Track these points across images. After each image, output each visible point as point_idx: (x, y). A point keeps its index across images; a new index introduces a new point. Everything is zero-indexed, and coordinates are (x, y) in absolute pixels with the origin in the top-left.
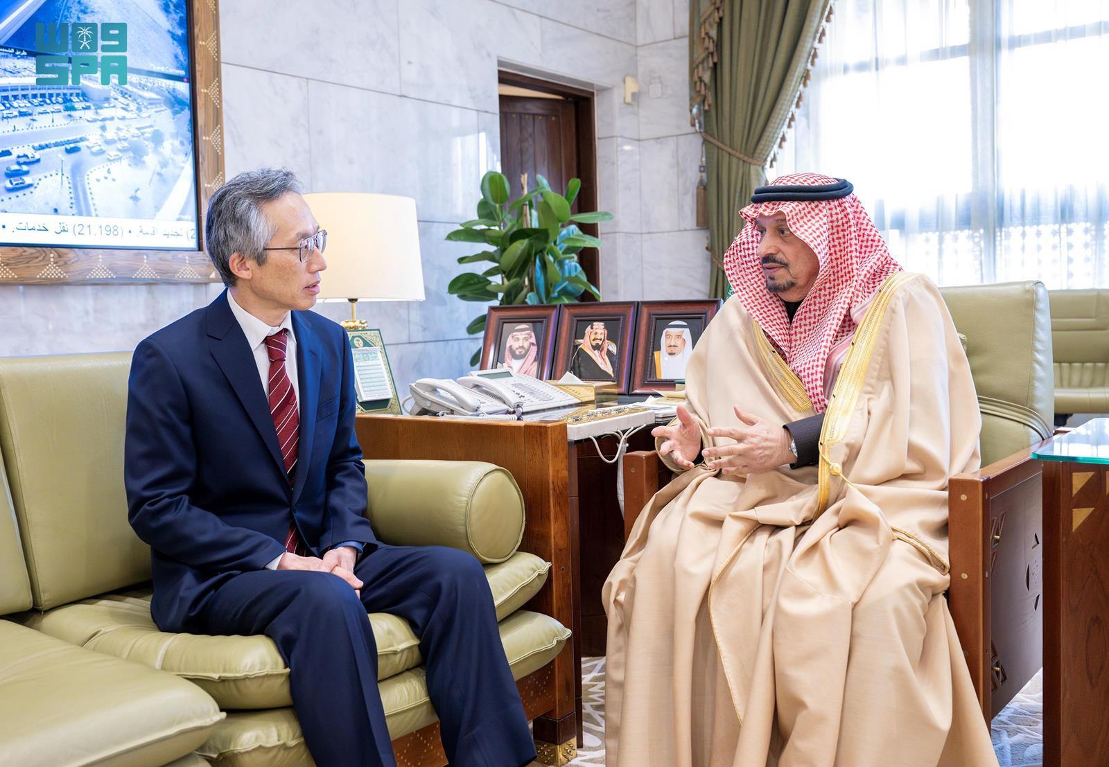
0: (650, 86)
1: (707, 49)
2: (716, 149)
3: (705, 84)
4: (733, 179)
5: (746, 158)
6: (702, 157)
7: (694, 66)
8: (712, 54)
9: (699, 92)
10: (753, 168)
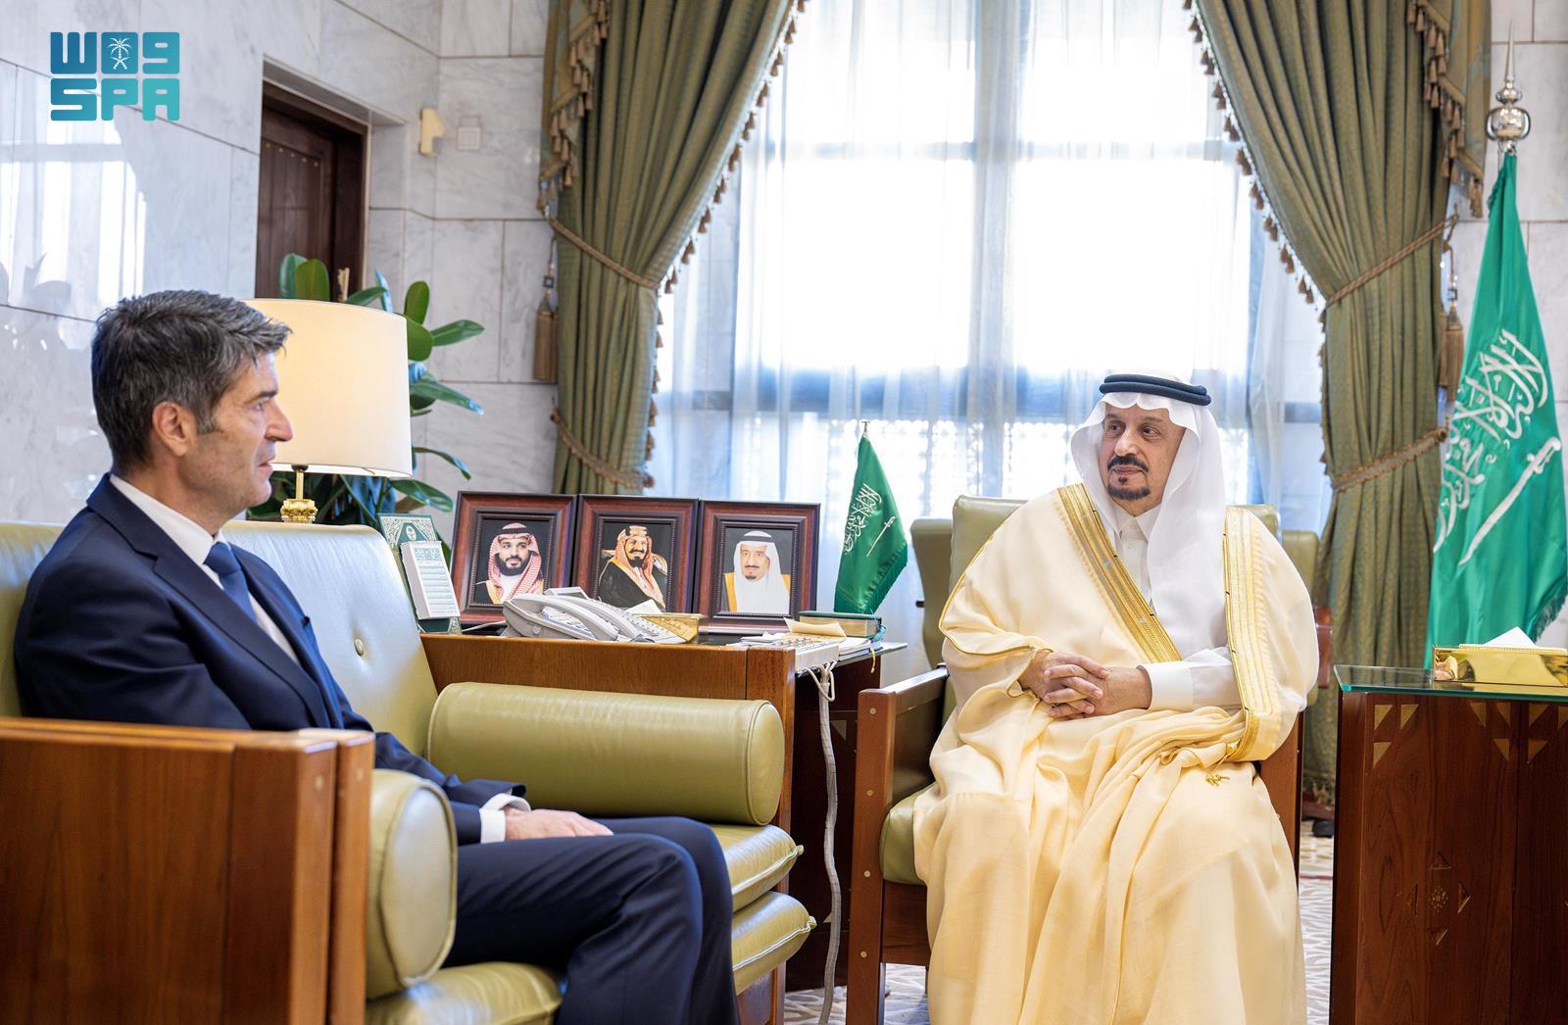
0: (461, 130)
1: (579, 86)
2: (577, 253)
3: (570, 144)
4: (607, 308)
5: (630, 275)
6: (550, 262)
7: (553, 110)
8: (585, 95)
9: (559, 154)
10: (642, 290)
